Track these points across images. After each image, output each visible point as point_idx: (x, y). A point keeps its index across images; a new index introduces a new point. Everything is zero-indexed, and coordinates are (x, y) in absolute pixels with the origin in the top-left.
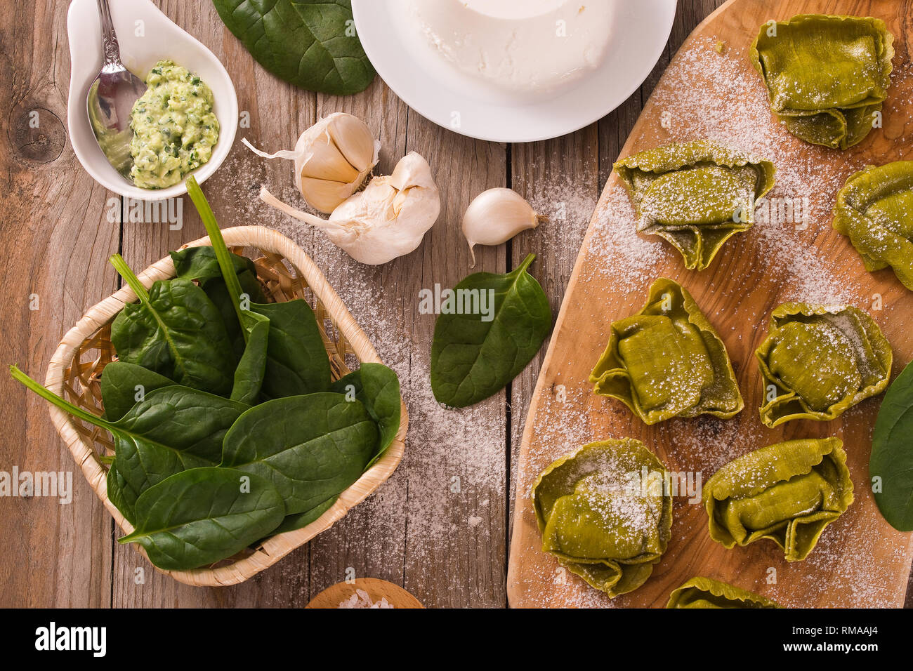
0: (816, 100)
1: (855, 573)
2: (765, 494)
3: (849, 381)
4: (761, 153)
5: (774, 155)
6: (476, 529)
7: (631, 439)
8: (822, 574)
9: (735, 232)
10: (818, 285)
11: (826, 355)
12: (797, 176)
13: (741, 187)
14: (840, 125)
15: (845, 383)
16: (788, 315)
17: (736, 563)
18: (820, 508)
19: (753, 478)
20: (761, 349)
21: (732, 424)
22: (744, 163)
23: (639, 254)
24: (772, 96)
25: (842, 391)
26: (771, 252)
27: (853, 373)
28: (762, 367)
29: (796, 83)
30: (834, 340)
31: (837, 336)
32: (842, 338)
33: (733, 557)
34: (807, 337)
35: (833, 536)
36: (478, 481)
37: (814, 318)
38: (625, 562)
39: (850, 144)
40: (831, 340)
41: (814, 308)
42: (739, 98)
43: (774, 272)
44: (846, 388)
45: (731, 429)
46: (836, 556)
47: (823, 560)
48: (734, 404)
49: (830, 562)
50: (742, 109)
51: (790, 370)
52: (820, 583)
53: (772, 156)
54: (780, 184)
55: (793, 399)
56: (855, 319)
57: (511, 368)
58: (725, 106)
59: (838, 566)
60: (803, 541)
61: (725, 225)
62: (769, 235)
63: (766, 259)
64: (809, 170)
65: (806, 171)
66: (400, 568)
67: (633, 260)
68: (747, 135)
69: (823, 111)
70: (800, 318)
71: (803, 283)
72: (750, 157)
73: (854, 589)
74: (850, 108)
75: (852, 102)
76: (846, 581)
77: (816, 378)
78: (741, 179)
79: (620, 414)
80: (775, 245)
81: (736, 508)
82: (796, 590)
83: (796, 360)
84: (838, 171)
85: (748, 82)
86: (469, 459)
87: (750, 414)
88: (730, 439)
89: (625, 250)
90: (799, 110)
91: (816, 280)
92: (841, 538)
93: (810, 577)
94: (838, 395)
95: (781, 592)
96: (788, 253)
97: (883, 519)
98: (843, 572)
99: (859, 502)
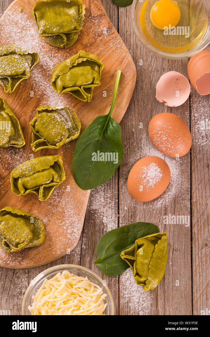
0: (54, 30)
1: (66, 205)
2: (32, 176)
3: (64, 134)
4: (35, 49)
5: (40, 50)
8: (54, 205)
9: (23, 79)
10: (55, 99)
11: (56, 125)
12: (48, 58)
13: (26, 62)
14: (64, 39)
15: (62, 135)
16: (43, 110)
17: (22, 201)
18: (52, 181)
19: (28, 170)
20: (32, 122)
21: (22, 150)
22: (27, 53)
24: (39, 28)
25: (61, 138)
26: (38, 86)
27: (66, 131)
28: (32, 129)
29: (47, 24)
30: (59, 119)
31: (60, 118)
32: (62, 118)
33: (21, 199)
34: (49, 118)
35: (58, 192)
37: (52, 111)
39: (68, 46)
40: (58, 119)
41: (52, 107)
42: (27, 29)
43: (39, 94)
44: (63, 137)
45: (22, 152)
46: (59, 199)
47: (55, 200)
48: (21, 143)
49: (57, 201)
50: (28, 33)
51: (42, 130)
52: (53, 209)
53: (39, 51)
54: (42, 61)
55: (43, 141)
56: (68, 111)
58: (22, 32)
59: (60, 203)
60: (46, 193)
61: (20, 76)
62: (37, 80)
63: (36, 89)
64: (53, 56)
65: (51, 56)
68: (30, 43)
69: (58, 34)
70: (47, 111)
71: (49, 98)
72: (30, 51)
73: (66, 211)
74: (68, 33)
75: (68, 31)
76: (63, 208)
77: (52, 133)
78: (26, 59)
80: (39, 84)
81: (21, 181)
82: (44, 211)
83: (44, 126)
84: (63, 56)
85: (31, 23)
87: (28, 146)
88: (21, 155)
90: (49, 34)
91: (54, 97)
92: (61, 193)
93: (49, 207)
94: (60, 140)
95: (39, 212)
96: (44, 87)
97: (77, 185)
98: (62, 205)
99: (68, 179)
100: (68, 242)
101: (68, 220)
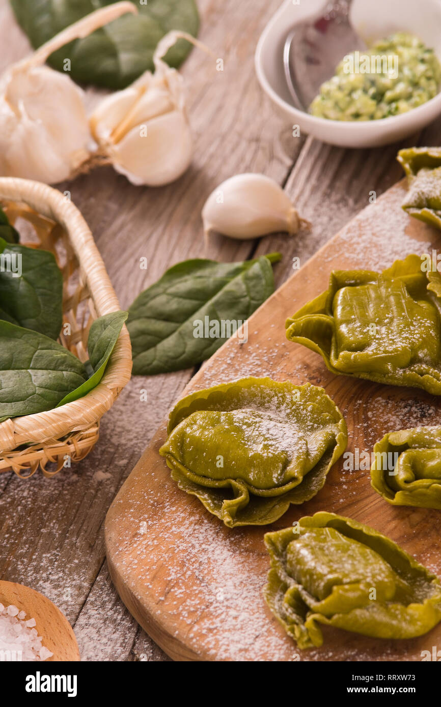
6: (100, 483)
7: (312, 386)
23: (399, 249)
36: (123, 442)
38: (256, 491)
57: (205, 348)
67: (389, 252)
79: (314, 381)
86: (123, 420)
89: (383, 241)
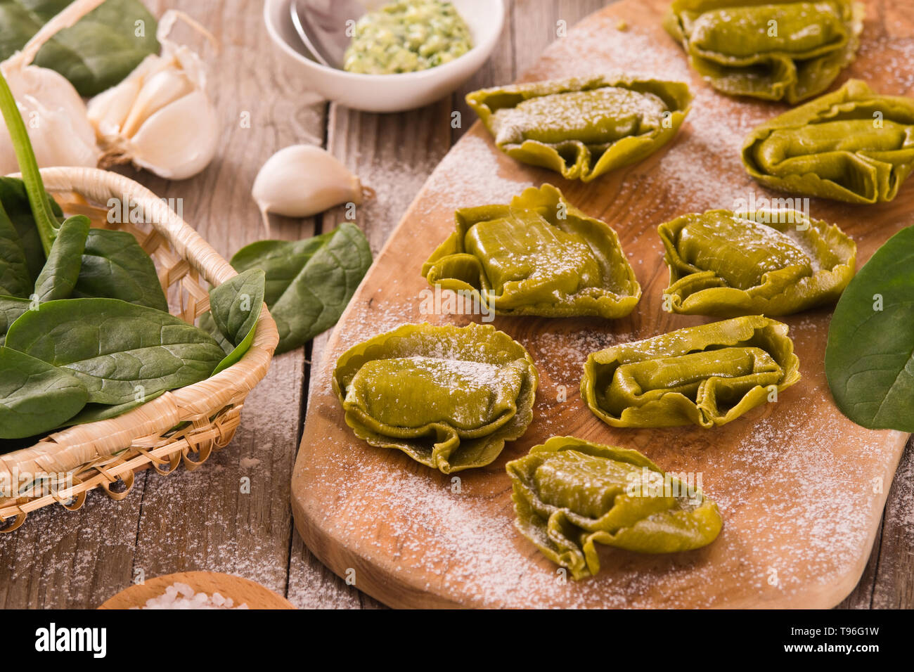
1: (804, 468)
3: (792, 256)
6: (251, 469)
7: (478, 325)
8: (755, 469)
12: (726, 129)
14: (785, 70)
18: (749, 371)
20: (667, 225)
21: (627, 337)
23: (500, 192)
25: (781, 264)
26: (688, 191)
27: (798, 252)
30: (772, 234)
35: (771, 435)
36: (258, 427)
38: (464, 433)
44: (787, 262)
46: (776, 453)
47: (758, 456)
49: (767, 459)
51: (707, 240)
52: (753, 477)
54: (701, 135)
55: (713, 279)
57: (311, 324)
59: (780, 462)
62: (684, 178)
63: (679, 197)
66: (134, 504)
67: (491, 197)
69: (763, 55)
73: (802, 481)
74: (801, 57)
76: (791, 475)
77: (744, 248)
80: (693, 186)
81: (628, 368)
83: (715, 234)
87: (652, 329)
89: (479, 187)
90: (729, 53)
92: (784, 438)
93: (737, 471)
94: (776, 265)
96: (711, 193)
97: (846, 420)
98: (788, 466)
99: (812, 405)
100: (814, 558)
101: (811, 503)
